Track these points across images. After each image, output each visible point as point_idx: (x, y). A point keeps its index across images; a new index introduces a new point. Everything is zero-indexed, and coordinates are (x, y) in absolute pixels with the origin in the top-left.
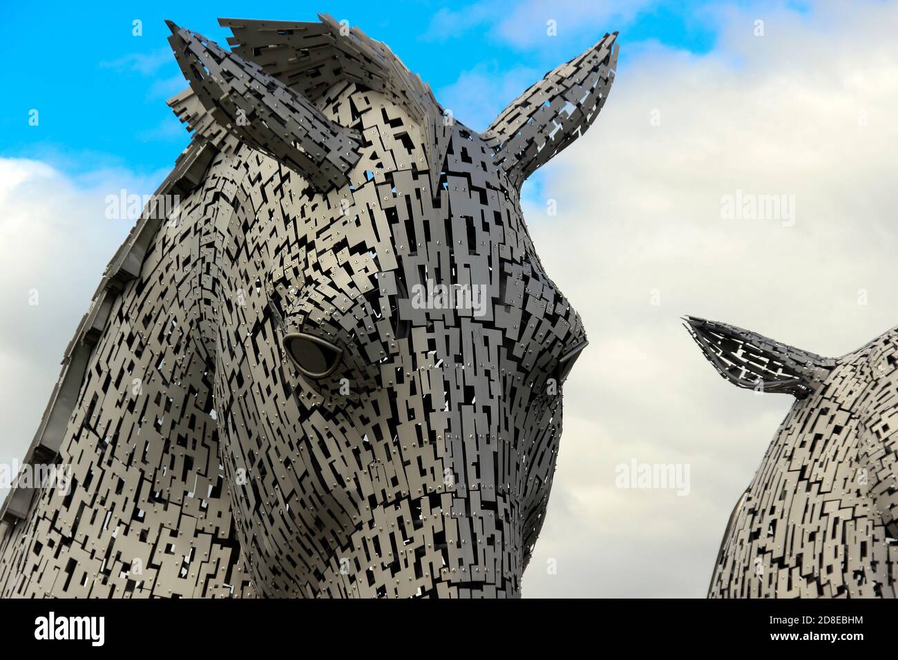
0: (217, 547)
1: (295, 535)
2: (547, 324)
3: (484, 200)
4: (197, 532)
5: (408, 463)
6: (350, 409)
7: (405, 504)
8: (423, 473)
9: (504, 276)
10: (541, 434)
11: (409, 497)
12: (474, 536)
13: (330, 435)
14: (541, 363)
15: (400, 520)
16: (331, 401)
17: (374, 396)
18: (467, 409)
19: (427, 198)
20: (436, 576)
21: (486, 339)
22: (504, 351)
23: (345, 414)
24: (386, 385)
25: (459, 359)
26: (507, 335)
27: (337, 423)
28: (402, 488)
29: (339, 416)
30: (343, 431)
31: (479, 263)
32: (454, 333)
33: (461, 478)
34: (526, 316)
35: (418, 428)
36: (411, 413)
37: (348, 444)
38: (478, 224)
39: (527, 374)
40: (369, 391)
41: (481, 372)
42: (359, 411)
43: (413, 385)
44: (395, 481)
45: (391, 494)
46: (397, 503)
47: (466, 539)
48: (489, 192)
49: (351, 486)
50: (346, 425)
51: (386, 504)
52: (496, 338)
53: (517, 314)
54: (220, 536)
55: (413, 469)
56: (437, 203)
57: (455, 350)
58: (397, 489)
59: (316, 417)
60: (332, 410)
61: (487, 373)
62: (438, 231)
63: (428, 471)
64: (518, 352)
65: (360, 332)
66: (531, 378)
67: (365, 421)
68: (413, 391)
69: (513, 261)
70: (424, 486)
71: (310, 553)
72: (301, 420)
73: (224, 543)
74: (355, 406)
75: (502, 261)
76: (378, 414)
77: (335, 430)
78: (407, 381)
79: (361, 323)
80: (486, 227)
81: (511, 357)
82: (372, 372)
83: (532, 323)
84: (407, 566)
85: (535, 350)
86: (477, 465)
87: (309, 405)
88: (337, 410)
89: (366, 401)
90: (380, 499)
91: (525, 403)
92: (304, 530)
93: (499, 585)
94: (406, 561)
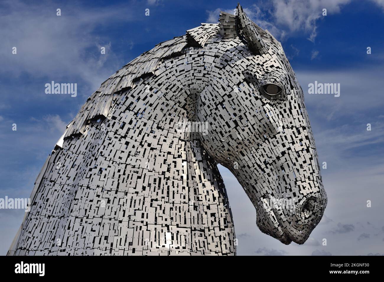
0: (180, 141)
1: (254, 134)
4: (174, 137)
5: (295, 119)
6: (278, 104)
7: (294, 128)
8: (300, 121)
11: (296, 127)
13: (271, 110)
15: (293, 132)
16: (272, 102)
17: (285, 102)
20: (308, 146)
23: (276, 106)
24: (288, 100)
27: (273, 107)
28: (294, 124)
29: (274, 106)
30: (275, 109)
35: (297, 111)
36: (295, 108)
37: (276, 113)
40: (284, 101)
42: (280, 105)
43: (295, 100)
44: (291, 123)
45: (290, 126)
46: (292, 128)
49: (277, 123)
50: (275, 108)
51: (288, 128)
54: (181, 139)
55: (297, 120)
58: (292, 125)
59: (268, 105)
60: (272, 104)
63: (301, 121)
67: (281, 108)
68: (295, 102)
70: (300, 125)
71: (257, 139)
72: (263, 106)
73: (182, 140)
74: (279, 104)
76: (285, 106)
77: (273, 109)
78: (294, 100)
84: (297, 143)
87: (265, 102)
88: (274, 104)
89: (282, 103)
90: (286, 127)
92: (258, 133)
94: (297, 142)
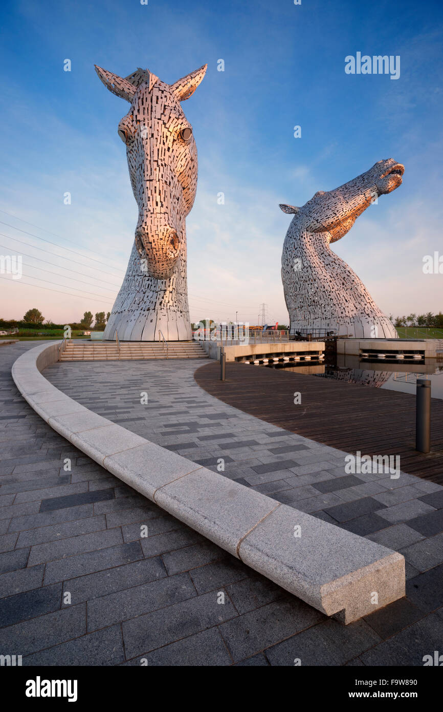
2: (176, 120)
3: (163, 92)
9: (165, 109)
10: (181, 154)
12: (151, 169)
14: (175, 129)
16: (130, 148)
18: (152, 139)
19: (147, 93)
21: (158, 123)
22: (163, 126)
25: (151, 127)
26: (165, 122)
27: (131, 153)
30: (133, 155)
31: (158, 106)
32: (150, 122)
33: (149, 155)
34: (170, 117)
37: (134, 158)
38: (160, 98)
39: (171, 133)
40: (134, 141)
41: (156, 130)
44: (139, 162)
46: (139, 167)
47: (149, 169)
48: (164, 92)
52: (161, 122)
53: (167, 117)
56: (150, 93)
57: (150, 126)
61: (158, 130)
62: (149, 100)
64: (167, 126)
65: (129, 125)
66: (173, 134)
67: (135, 150)
69: (168, 106)
75: (165, 106)
79: (129, 123)
80: (162, 98)
81: (165, 127)
82: (133, 136)
83: (172, 119)
85: (172, 126)
86: (153, 152)
89: (134, 144)
91: (172, 141)
93: (157, 180)
